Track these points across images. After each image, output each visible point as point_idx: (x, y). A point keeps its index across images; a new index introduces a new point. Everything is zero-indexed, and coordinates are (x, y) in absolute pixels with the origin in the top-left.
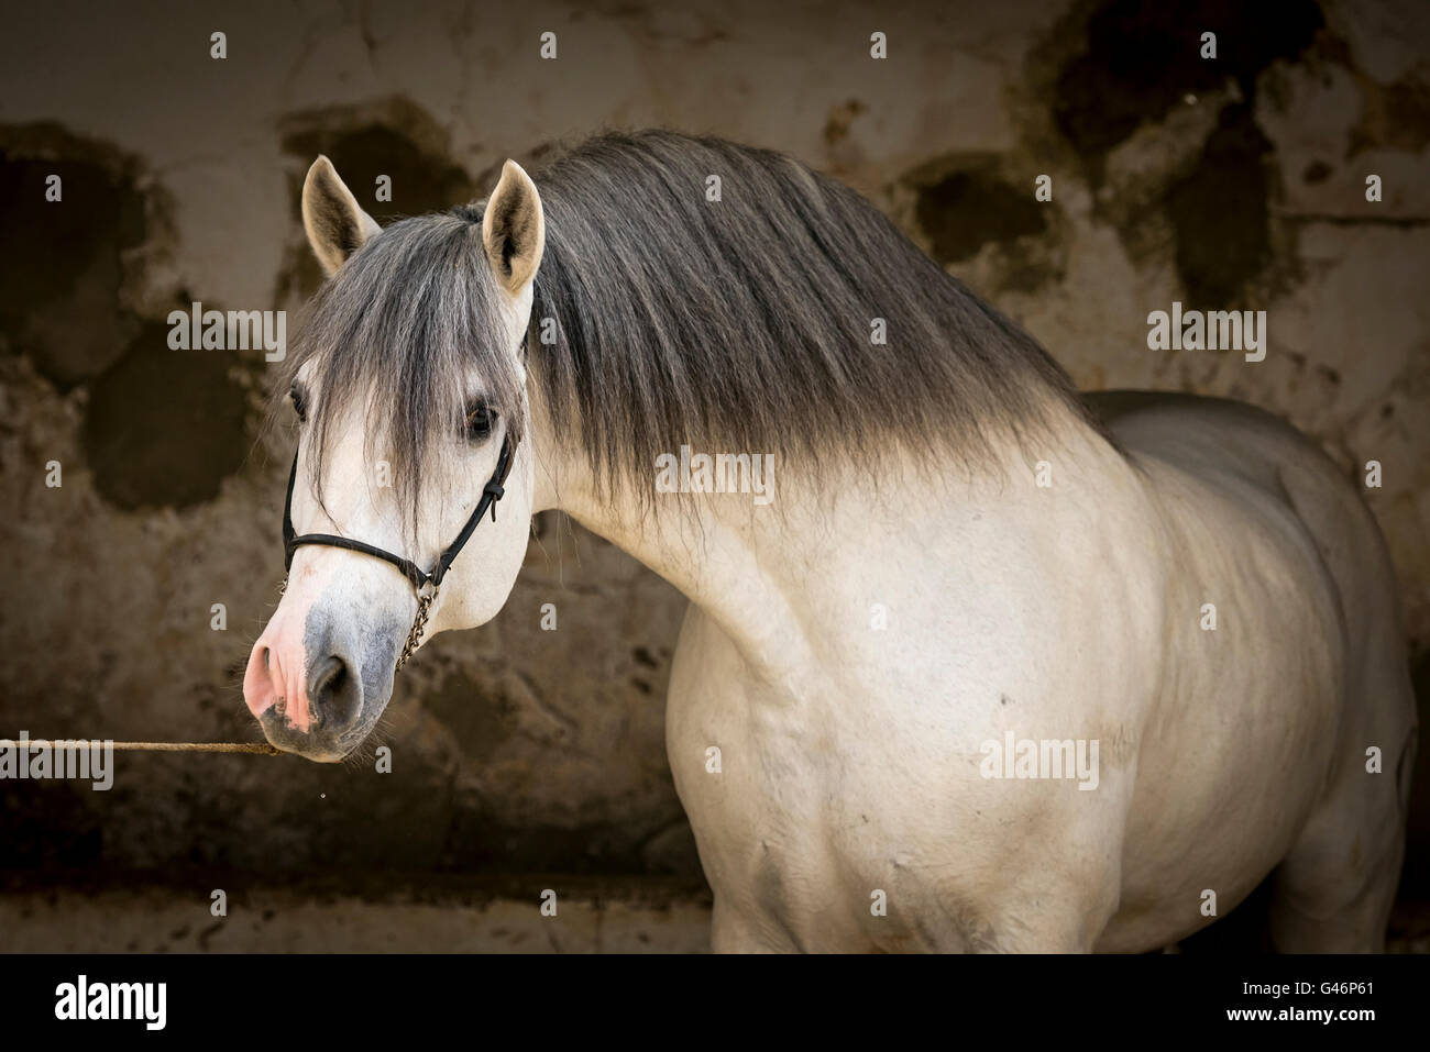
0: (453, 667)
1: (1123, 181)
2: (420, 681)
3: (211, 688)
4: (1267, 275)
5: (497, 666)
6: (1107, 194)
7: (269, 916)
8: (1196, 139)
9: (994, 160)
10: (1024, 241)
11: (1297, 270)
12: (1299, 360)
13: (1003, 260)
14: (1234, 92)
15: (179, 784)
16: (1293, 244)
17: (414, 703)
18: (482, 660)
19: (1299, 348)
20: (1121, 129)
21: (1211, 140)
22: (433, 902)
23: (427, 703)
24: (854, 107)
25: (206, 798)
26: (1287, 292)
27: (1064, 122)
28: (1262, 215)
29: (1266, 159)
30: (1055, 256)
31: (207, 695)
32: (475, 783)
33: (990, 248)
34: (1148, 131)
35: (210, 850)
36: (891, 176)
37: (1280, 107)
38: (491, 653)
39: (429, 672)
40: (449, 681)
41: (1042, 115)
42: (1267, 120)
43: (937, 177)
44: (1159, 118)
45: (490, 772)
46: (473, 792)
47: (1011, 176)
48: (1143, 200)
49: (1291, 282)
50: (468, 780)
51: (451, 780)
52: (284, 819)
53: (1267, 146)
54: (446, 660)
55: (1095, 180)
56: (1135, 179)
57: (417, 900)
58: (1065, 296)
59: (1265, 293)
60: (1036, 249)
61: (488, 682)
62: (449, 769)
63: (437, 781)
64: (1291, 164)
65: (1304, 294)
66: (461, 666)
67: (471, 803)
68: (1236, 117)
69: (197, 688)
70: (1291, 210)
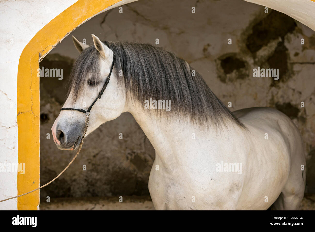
0: (136, 154)
1: (260, 57)
2: (130, 157)
3: (90, 159)
4: (287, 74)
5: (144, 153)
6: (257, 60)
7: (103, 205)
8: (273, 49)
9: (235, 54)
10: (241, 69)
11: (293, 73)
12: (294, 90)
13: (237, 73)
14: (280, 40)
15: (85, 178)
16: (292, 68)
17: (129, 161)
18: (141, 152)
19: (294, 88)
20: (259, 47)
21: (276, 49)
22: (134, 202)
23: (131, 161)
24: (209, 45)
25: (90, 180)
26: (291, 77)
27: (248, 46)
28: (286, 63)
29: (287, 52)
30: (247, 72)
31: (90, 161)
32: (141, 176)
33: (235, 71)
34: (264, 48)
35: (91, 190)
36: (216, 58)
37: (289, 42)
38: (143, 151)
39: (131, 155)
40: (135, 156)
41: (244, 45)
42: (286, 44)
43: (225, 58)
44: (266, 45)
45: (143, 174)
46: (140, 177)
47: (238, 57)
48: (264, 61)
49: (292, 75)
50: (139, 175)
51: (136, 175)
52: (105, 184)
53: (287, 50)
54: (134, 153)
55: (254, 57)
56: (262, 57)
57: (131, 202)
58: (249, 80)
59: (287, 78)
60: (243, 71)
61: (142, 157)
62: (136, 173)
63: (133, 176)
64: (291, 53)
65: (294, 77)
66: (137, 154)
67: (140, 179)
68: (281, 44)
69: (88, 160)
70: (292, 62)
